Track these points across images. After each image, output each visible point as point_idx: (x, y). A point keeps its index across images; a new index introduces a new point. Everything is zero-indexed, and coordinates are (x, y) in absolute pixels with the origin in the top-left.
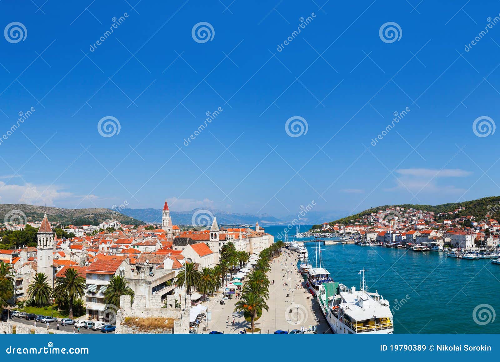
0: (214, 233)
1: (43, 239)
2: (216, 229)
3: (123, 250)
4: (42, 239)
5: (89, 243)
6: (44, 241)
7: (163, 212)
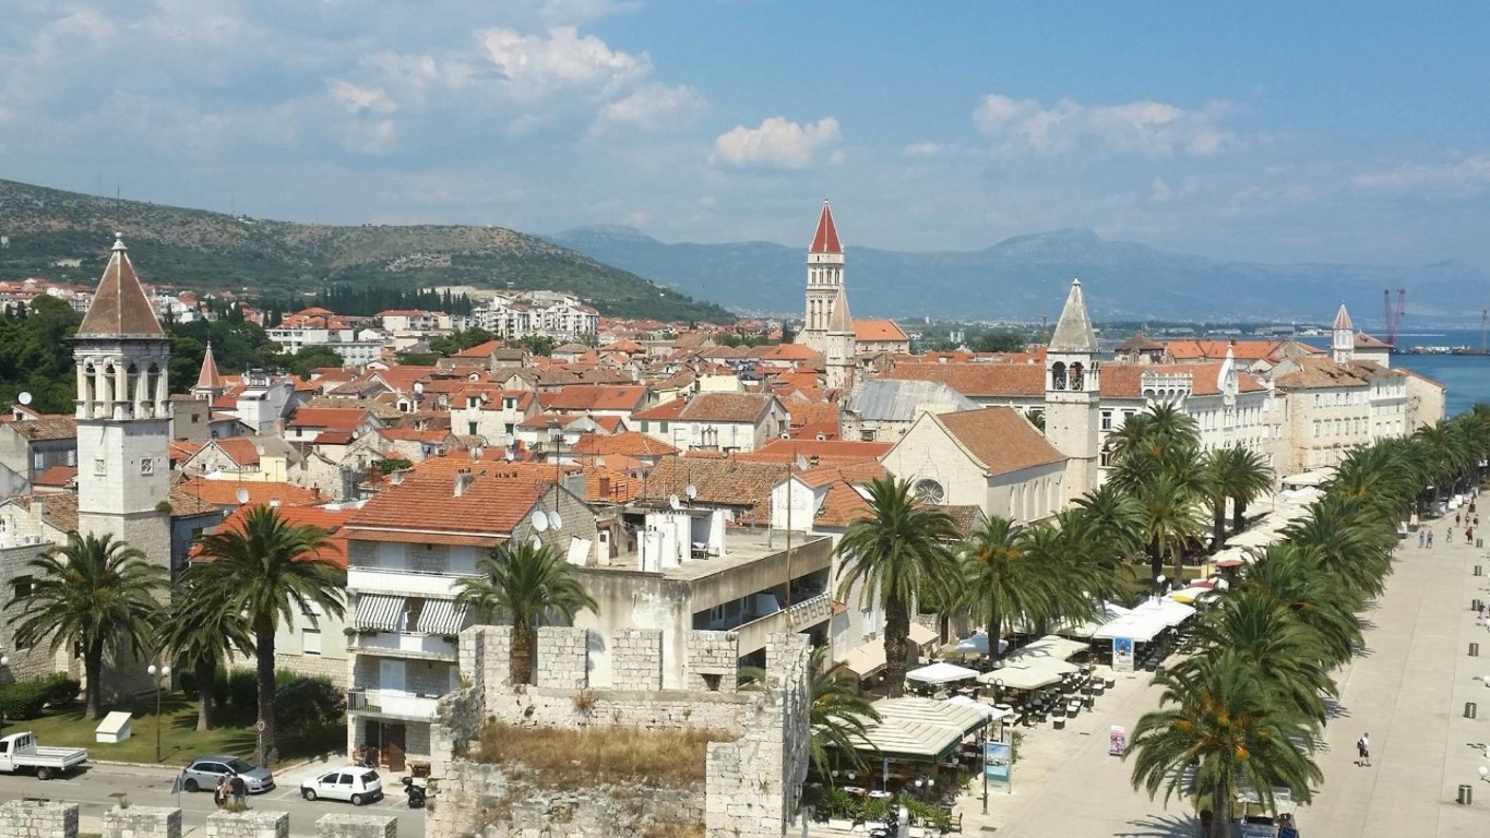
0: (1068, 361)
1: (110, 369)
2: (1079, 340)
3: (588, 438)
4: (100, 371)
5: (403, 401)
6: (112, 382)
7: (812, 258)
